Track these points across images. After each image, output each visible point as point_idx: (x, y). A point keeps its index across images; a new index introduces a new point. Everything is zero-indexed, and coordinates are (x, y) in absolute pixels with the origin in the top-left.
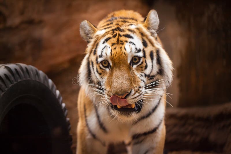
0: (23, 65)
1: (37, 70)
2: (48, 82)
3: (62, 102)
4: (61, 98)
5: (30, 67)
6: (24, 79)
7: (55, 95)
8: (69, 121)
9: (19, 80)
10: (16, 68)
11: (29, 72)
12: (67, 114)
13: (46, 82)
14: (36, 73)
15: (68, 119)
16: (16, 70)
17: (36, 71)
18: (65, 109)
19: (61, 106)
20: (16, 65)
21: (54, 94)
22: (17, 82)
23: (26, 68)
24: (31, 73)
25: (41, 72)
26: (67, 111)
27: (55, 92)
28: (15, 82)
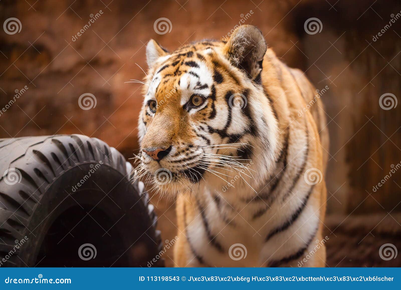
0: (84, 138)
1: (107, 146)
2: (125, 167)
3: (148, 203)
4: (147, 196)
5: (95, 141)
6: (85, 162)
7: (137, 191)
8: (159, 236)
9: (77, 164)
10: (71, 143)
11: (93, 149)
12: (157, 223)
13: (121, 167)
14: (104, 153)
15: (158, 232)
16: (71, 145)
17: (105, 147)
18: (154, 214)
19: (146, 209)
20: (72, 137)
21: (135, 187)
22: (72, 168)
23: (88, 143)
24: (97, 151)
25: (113, 151)
26: (156, 218)
27: (137, 185)
28: (70, 167)
